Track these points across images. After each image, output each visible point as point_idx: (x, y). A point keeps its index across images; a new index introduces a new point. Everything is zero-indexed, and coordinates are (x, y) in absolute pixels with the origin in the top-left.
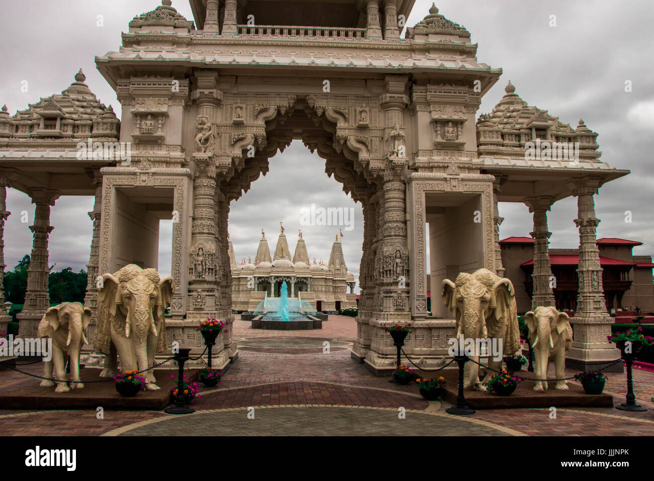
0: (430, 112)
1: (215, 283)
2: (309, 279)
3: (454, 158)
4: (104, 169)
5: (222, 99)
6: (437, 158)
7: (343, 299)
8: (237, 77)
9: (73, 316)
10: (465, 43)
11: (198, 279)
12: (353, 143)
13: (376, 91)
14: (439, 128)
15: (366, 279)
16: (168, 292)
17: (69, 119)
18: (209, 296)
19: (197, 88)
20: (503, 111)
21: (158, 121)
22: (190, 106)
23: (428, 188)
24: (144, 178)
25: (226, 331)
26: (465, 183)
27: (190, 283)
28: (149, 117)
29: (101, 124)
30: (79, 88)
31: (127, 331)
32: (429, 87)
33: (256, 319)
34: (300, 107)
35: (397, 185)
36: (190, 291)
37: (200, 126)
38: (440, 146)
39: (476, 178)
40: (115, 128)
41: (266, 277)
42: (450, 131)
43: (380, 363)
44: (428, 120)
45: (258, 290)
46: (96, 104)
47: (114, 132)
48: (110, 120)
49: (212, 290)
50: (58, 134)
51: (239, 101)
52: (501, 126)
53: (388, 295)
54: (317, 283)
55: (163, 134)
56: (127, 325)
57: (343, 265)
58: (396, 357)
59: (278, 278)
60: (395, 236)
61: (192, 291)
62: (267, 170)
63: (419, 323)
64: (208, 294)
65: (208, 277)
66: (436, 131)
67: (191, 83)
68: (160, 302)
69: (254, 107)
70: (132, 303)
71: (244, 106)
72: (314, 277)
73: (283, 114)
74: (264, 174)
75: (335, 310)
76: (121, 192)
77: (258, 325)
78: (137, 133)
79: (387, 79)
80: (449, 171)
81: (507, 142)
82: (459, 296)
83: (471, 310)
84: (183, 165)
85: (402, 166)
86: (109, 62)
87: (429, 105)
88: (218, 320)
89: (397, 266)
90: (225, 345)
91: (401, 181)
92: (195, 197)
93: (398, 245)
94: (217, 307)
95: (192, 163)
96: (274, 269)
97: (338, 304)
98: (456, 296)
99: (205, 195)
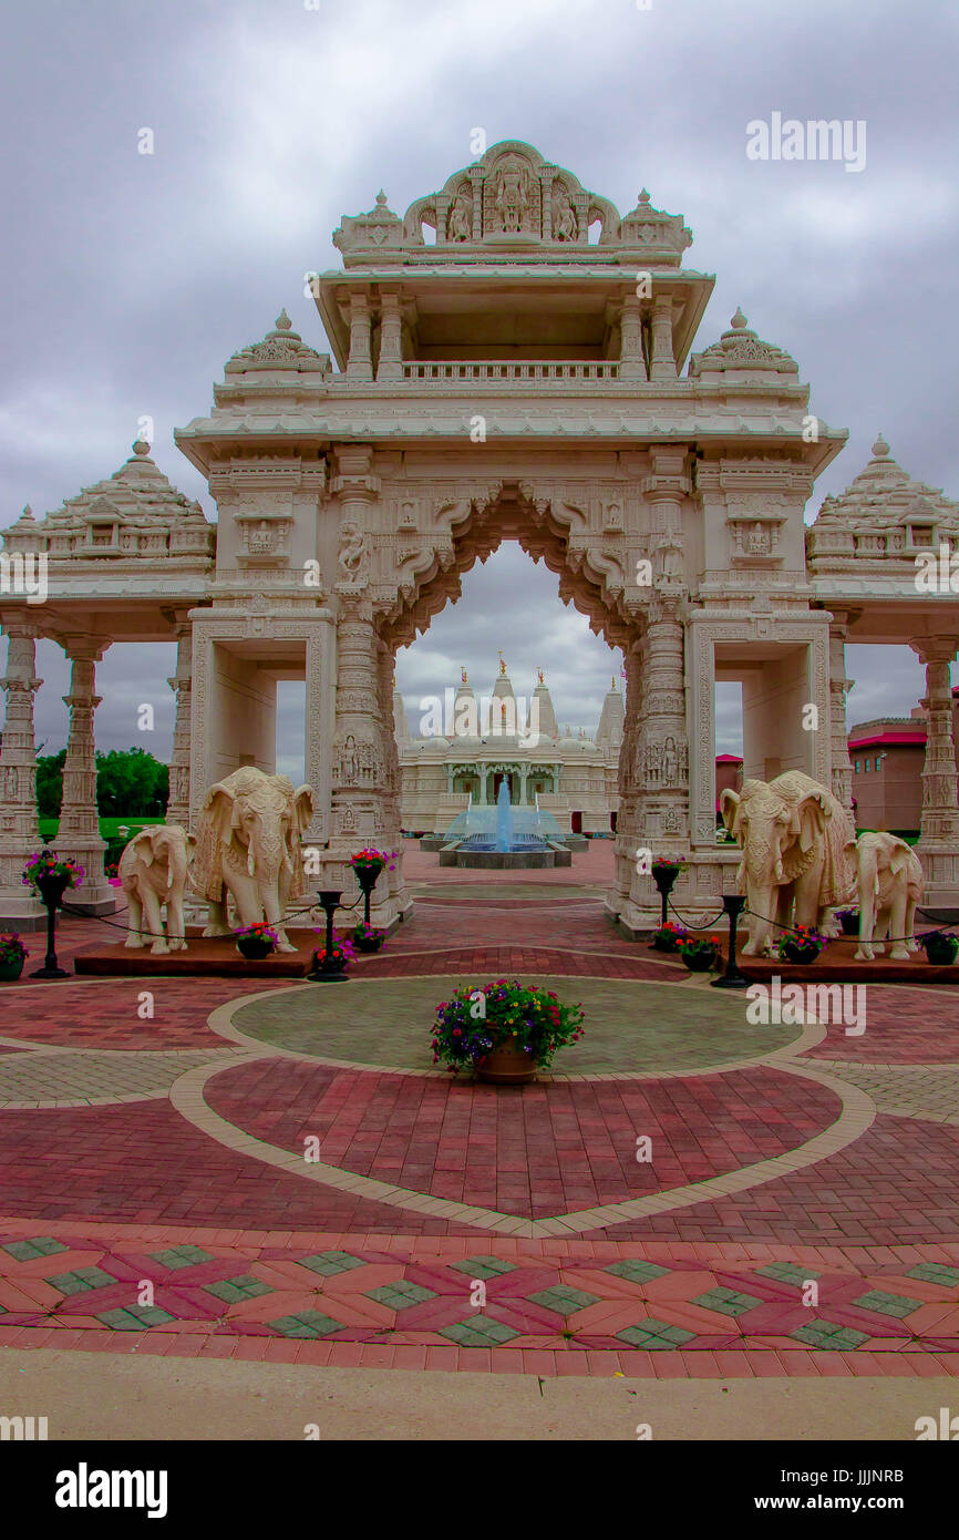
0: (726, 505)
1: (375, 791)
2: (557, 768)
3: (764, 583)
4: (194, 612)
5: (380, 490)
6: (737, 584)
8: (403, 453)
9: (174, 847)
10: (787, 384)
11: (347, 785)
12: (596, 561)
13: (635, 469)
14: (739, 534)
15: (626, 781)
16: (305, 809)
17: (131, 526)
18: (364, 812)
19: (338, 473)
20: (862, 493)
21: (277, 531)
22: (328, 501)
23: (720, 635)
24: (258, 625)
25: (392, 868)
26: (780, 626)
27: (334, 793)
28: (264, 525)
29: (185, 535)
30: (143, 467)
31: (251, 868)
32: (724, 463)
33: (448, 848)
34: (511, 496)
35: (669, 629)
36: (334, 805)
37: (345, 538)
38: (740, 564)
39: (801, 617)
40: (206, 540)
41: (471, 765)
42: (758, 539)
43: (638, 920)
44: (723, 520)
45: (454, 792)
46: (171, 498)
47: (206, 547)
48: (198, 527)
49: (368, 804)
50: (116, 553)
51: (407, 493)
52: (853, 522)
53: (652, 811)
54: (572, 777)
55: (286, 553)
56: (250, 859)
58: (660, 909)
59: (494, 766)
60: (665, 713)
61: (338, 805)
62: (459, 594)
63: (702, 856)
64: (363, 809)
65: (364, 782)
66: (735, 538)
67: (328, 464)
68: (295, 825)
69: (433, 503)
70: (257, 825)
71: (416, 501)
72: (566, 764)
73: (480, 512)
74: (454, 601)
75: (610, 830)
76: (221, 647)
77: (451, 861)
78: (245, 552)
79: (653, 451)
80: (754, 605)
81: (862, 550)
82: (743, 815)
83: (758, 837)
84: (319, 602)
85: (677, 600)
86: (196, 437)
87: (724, 494)
88: (381, 851)
89: (667, 764)
90: (391, 892)
91: (675, 622)
92: (340, 653)
93: (671, 728)
94: (377, 830)
95: (333, 599)
96: (486, 749)
98: (739, 816)
99: (357, 650)
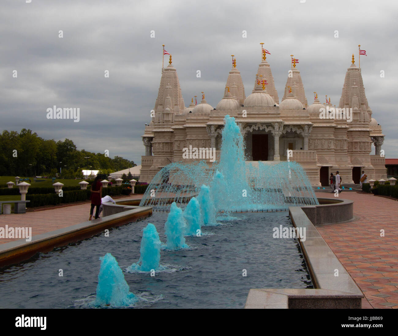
2: (306, 128)
7: (366, 164)
54: (320, 136)
57: (364, 106)
59: (250, 126)
72: (315, 125)
75: (353, 182)
96: (244, 111)
97: (357, 172)
